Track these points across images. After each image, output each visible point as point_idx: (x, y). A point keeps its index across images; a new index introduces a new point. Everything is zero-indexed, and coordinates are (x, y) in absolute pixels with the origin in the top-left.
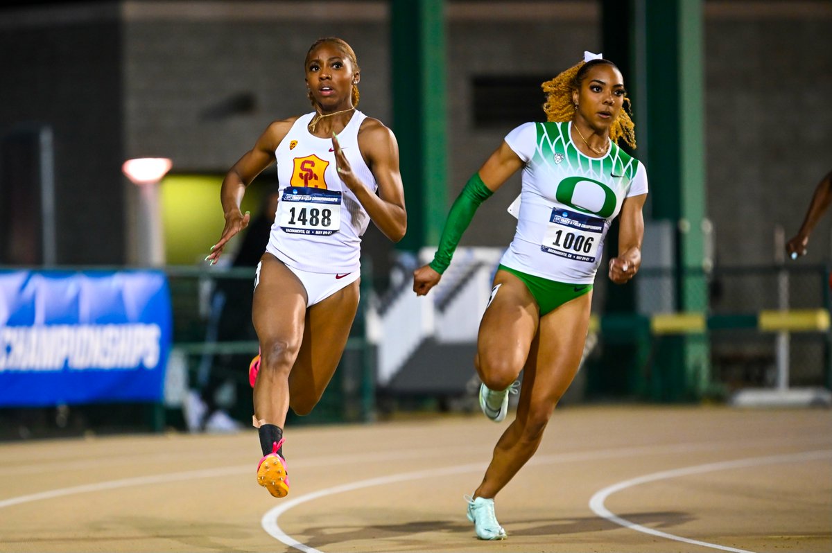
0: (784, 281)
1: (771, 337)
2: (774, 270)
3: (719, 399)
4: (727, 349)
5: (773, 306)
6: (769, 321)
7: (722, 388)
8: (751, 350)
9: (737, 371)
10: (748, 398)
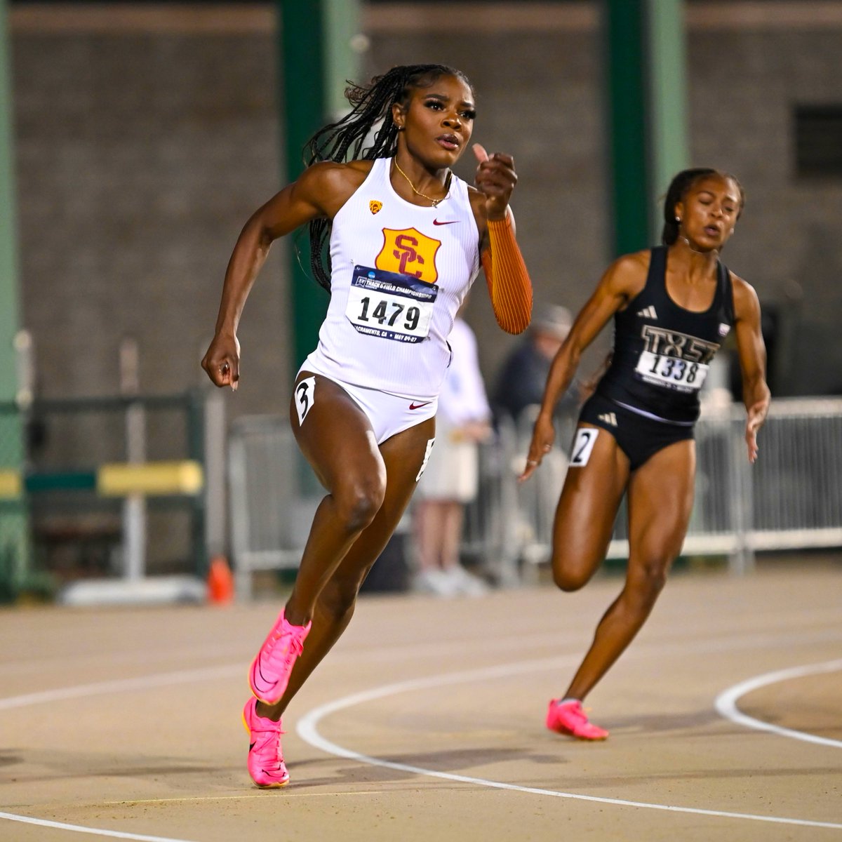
0: (136, 420)
1: (117, 504)
2: (121, 404)
3: (44, 597)
4: (55, 522)
5: (120, 457)
6: (113, 480)
7: (46, 579)
8: (91, 522)
9: (70, 554)
10: (85, 593)
